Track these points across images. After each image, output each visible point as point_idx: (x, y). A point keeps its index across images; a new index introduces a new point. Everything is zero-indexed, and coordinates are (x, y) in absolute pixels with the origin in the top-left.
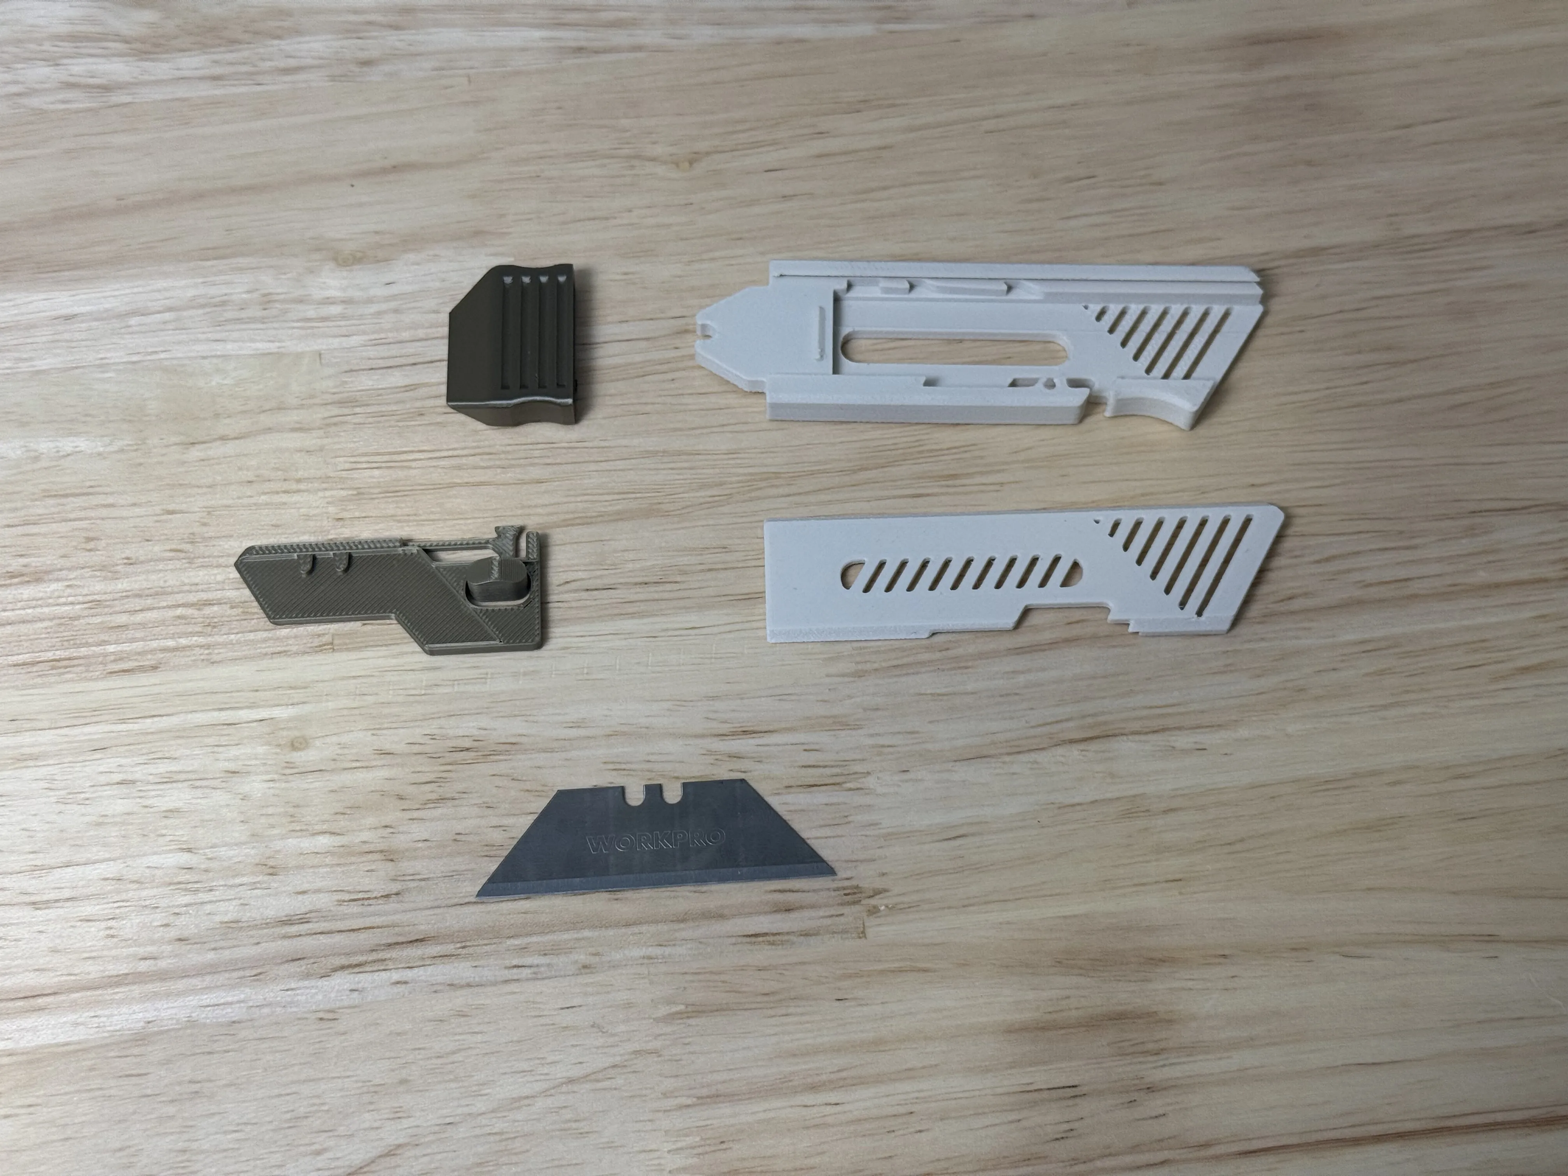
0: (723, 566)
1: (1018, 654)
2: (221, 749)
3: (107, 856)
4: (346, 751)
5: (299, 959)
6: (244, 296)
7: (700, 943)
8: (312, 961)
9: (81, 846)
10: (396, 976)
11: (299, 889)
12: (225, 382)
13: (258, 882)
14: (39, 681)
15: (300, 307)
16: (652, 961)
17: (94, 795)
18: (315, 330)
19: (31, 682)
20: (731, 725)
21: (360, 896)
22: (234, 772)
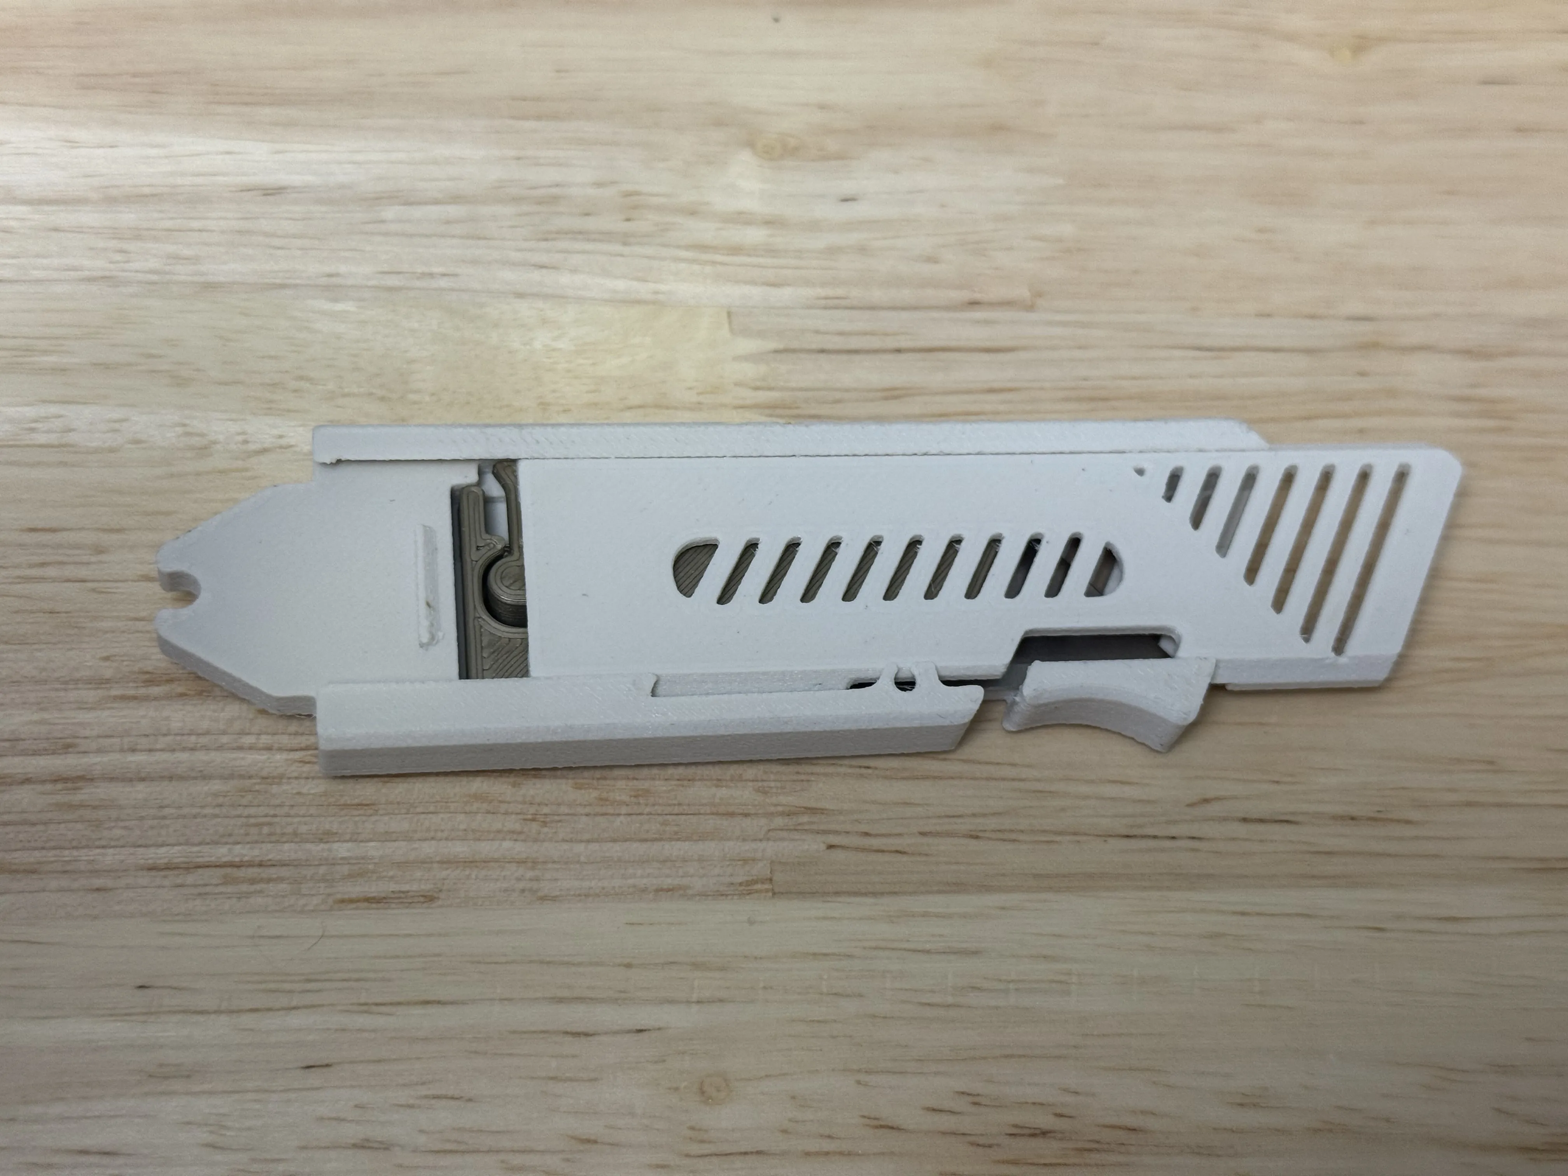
2: (560, 1087)
4: (807, 1114)
14: (199, 905)
15: (691, 223)
18: (719, 269)
19: (183, 908)
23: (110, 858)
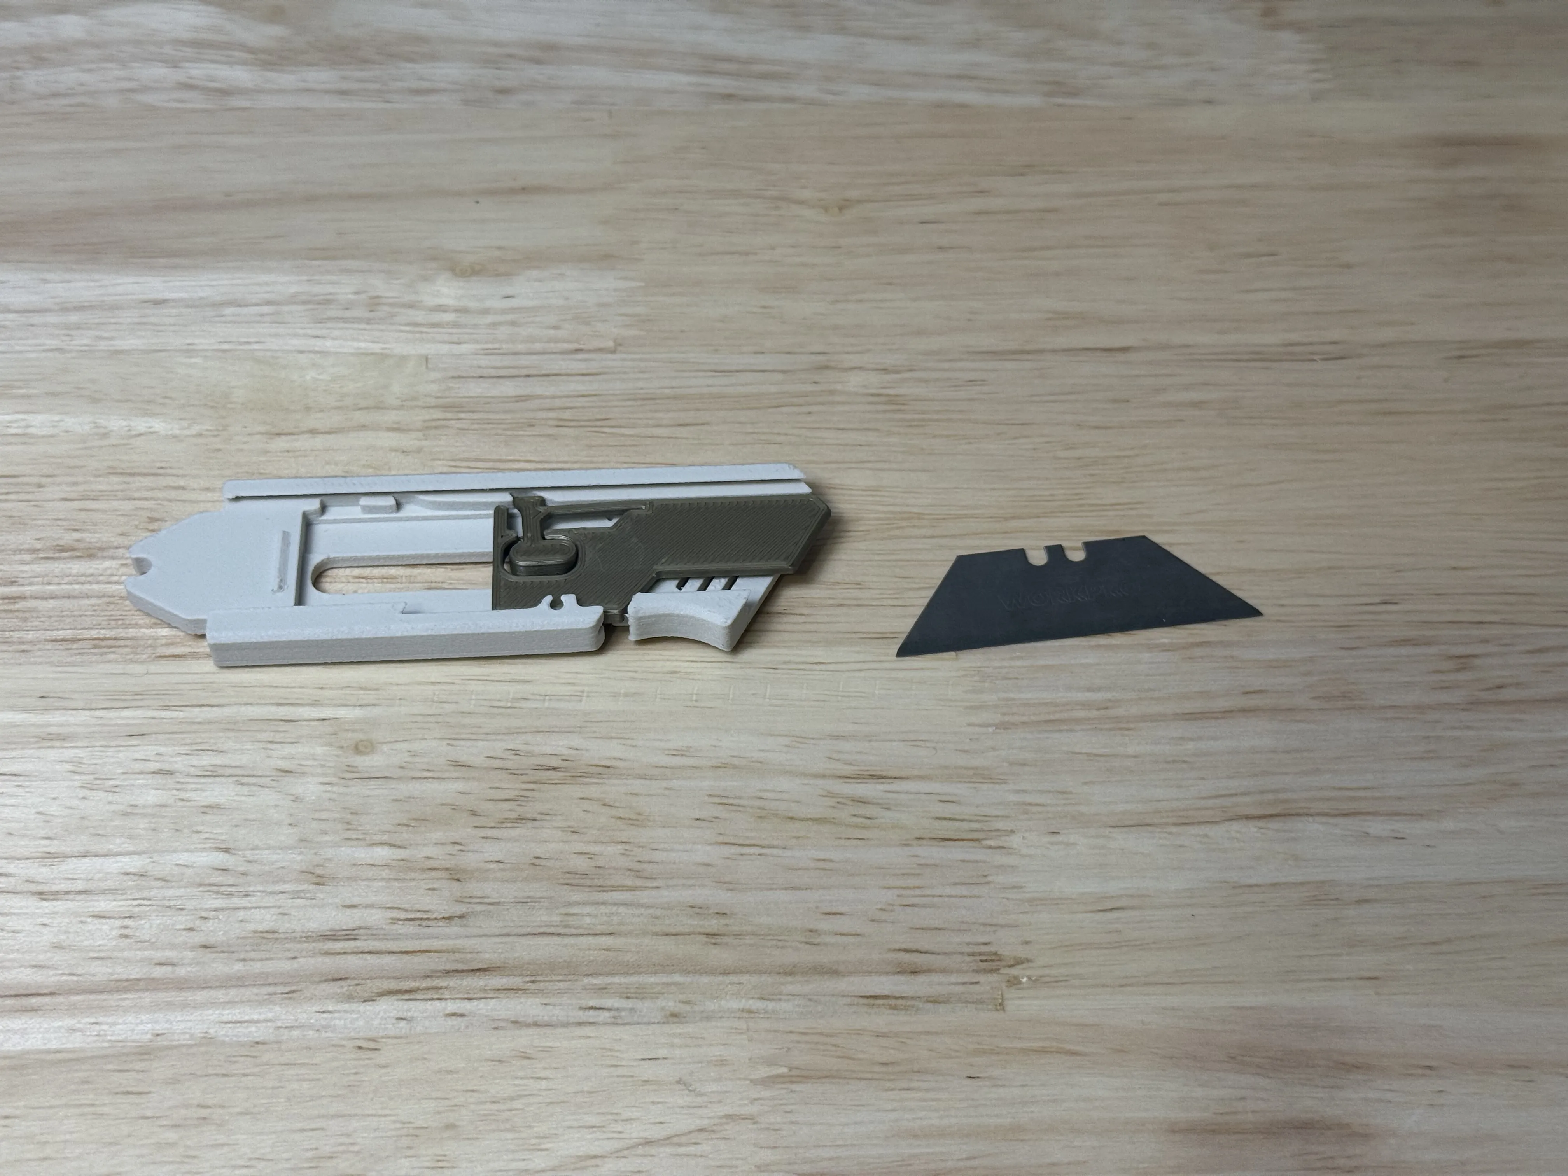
0: (855, 602)
1: (1187, 720)
2: (274, 746)
3: (132, 849)
4: (417, 759)
5: (341, 979)
6: (350, 296)
7: (810, 1000)
8: (356, 982)
9: (103, 836)
10: (451, 1007)
11: (348, 903)
12: (321, 377)
13: (303, 891)
14: (78, 658)
15: (411, 312)
16: (752, 1015)
17: (126, 783)
18: (424, 335)
19: (69, 660)
20: (856, 768)
21: (418, 915)
22: (287, 772)
23: (31, 635)
